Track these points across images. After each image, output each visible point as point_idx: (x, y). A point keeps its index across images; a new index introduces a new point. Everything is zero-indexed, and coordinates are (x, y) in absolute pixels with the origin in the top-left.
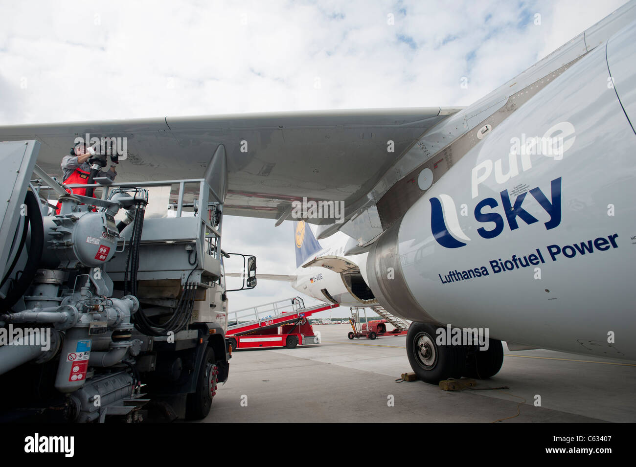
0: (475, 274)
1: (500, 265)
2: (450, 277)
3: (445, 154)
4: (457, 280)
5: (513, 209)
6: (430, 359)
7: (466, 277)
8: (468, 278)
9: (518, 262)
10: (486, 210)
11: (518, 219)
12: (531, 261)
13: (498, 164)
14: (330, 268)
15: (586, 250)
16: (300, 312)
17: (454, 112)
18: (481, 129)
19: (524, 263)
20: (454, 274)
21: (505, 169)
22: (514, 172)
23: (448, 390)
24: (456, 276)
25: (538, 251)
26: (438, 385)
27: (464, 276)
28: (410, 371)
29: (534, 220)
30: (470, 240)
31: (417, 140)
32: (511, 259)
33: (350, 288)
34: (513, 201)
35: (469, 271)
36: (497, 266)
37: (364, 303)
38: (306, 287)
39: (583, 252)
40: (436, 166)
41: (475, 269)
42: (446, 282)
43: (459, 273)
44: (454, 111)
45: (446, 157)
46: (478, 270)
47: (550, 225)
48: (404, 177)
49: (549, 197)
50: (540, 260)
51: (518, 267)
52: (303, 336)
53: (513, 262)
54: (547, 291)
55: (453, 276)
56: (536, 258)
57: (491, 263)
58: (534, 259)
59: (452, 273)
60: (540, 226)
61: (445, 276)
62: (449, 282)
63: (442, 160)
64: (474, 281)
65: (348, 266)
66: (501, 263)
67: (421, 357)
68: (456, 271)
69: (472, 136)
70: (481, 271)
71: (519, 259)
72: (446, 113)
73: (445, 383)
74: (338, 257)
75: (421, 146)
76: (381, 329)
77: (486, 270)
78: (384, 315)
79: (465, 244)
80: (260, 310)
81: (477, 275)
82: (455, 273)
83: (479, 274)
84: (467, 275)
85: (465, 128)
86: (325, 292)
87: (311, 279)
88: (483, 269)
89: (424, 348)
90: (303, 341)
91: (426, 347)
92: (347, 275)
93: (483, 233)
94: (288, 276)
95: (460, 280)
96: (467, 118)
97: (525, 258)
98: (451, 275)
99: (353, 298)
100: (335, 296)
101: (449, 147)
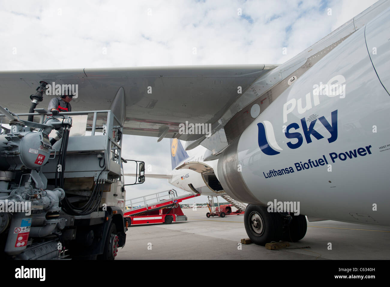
0: (286, 172)
1: (301, 166)
3: (268, 95)
4: (274, 176)
5: (308, 130)
6: (259, 229)
7: (280, 173)
8: (281, 174)
9: (312, 163)
10: (292, 130)
11: (312, 136)
12: (320, 163)
13: (300, 101)
14: (194, 169)
15: (352, 155)
16: (174, 200)
17: (273, 67)
18: (290, 79)
19: (316, 164)
20: (273, 172)
21: (304, 105)
22: (309, 106)
23: (271, 250)
24: (274, 173)
25: (324, 156)
26: (265, 246)
27: (279, 173)
28: (247, 237)
29: (322, 137)
30: (282, 150)
31: (250, 85)
32: (307, 162)
33: (207, 183)
34: (308, 126)
35: (282, 170)
36: (299, 166)
37: (217, 193)
38: (178, 183)
39: (351, 157)
40: (262, 102)
41: (286, 169)
42: (267, 177)
43: (276, 171)
45: (268, 97)
46: (288, 169)
47: (331, 140)
48: (242, 109)
49: (330, 123)
50: (325, 162)
51: (312, 167)
52: (176, 215)
53: (309, 164)
54: (330, 182)
55: (272, 173)
56: (323, 161)
57: (295, 164)
59: (271, 172)
60: (325, 141)
61: (267, 174)
62: (269, 177)
63: (266, 98)
64: (285, 176)
65: (206, 168)
67: (254, 228)
68: (274, 170)
69: (285, 83)
71: (313, 162)
72: (268, 68)
73: (269, 245)
74: (200, 162)
75: (252, 89)
76: (228, 210)
77: (292, 169)
78: (230, 201)
79: (279, 153)
80: (147, 198)
82: (273, 171)
83: (288, 172)
84: (280, 172)
85: (281, 78)
86: (191, 186)
87: (182, 177)
88: (291, 169)
89: (255, 222)
90: (176, 219)
91: (257, 221)
92: (205, 175)
93: (290, 145)
94: (166, 175)
95: (276, 176)
96: (281, 72)
97: (316, 161)
98: (271, 173)
99: (209, 190)
100: (198, 188)
101: (270, 90)
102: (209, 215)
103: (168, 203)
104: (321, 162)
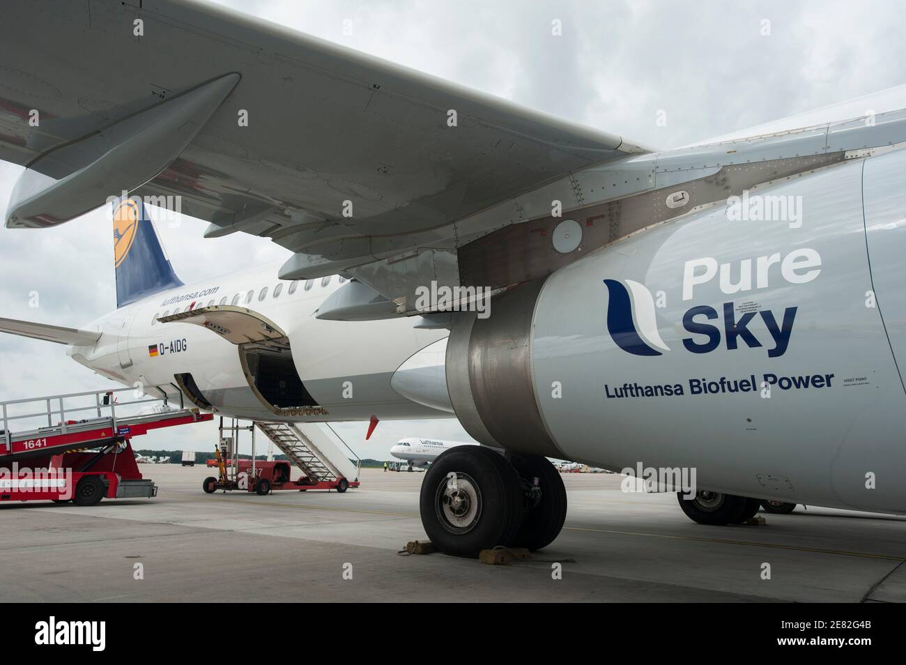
0: (664, 391)
1: (702, 386)
2: (623, 391)
3: (610, 209)
4: (633, 395)
5: (735, 326)
7: (649, 393)
8: (652, 395)
9: (726, 385)
10: (700, 319)
11: (739, 339)
12: (741, 386)
13: (726, 269)
14: (220, 330)
15: (802, 384)
16: (119, 425)
17: (640, 152)
18: (674, 195)
19: (733, 388)
20: (631, 388)
22: (745, 284)
23: (495, 564)
24: (634, 391)
25: (753, 377)
26: (478, 558)
27: (647, 392)
29: (759, 345)
30: (669, 349)
31: (571, 173)
32: (718, 381)
33: (253, 379)
34: (738, 317)
35: (656, 388)
36: (698, 386)
37: (277, 412)
39: (798, 386)
40: (590, 222)
41: (666, 387)
42: (614, 396)
43: (641, 388)
44: (638, 150)
45: (609, 215)
46: (671, 387)
47: (772, 353)
48: (527, 220)
49: (780, 323)
50: (752, 387)
51: (724, 391)
52: (119, 478)
53: (720, 385)
54: (749, 420)
55: (628, 391)
56: (749, 385)
57: (691, 381)
58: (745, 386)
59: (628, 386)
60: (762, 352)
61: (616, 389)
62: (618, 396)
63: (603, 216)
64: (660, 399)
65: (267, 333)
66: (705, 384)
68: (635, 384)
69: (659, 198)
70: (673, 389)
71: (729, 383)
72: (626, 150)
73: (489, 555)
75: (573, 184)
76: (280, 475)
77: (681, 388)
79: (661, 354)
81: (666, 393)
82: (633, 386)
83: (669, 393)
84: (651, 391)
85: (651, 184)
87: (153, 349)
89: (457, 499)
90: (120, 489)
91: (461, 496)
93: (689, 344)
95: (638, 396)
96: (658, 170)
97: (735, 382)
98: (625, 388)
99: (256, 401)
101: (617, 202)
102: (210, 486)
103: (98, 433)
104: (747, 385)
